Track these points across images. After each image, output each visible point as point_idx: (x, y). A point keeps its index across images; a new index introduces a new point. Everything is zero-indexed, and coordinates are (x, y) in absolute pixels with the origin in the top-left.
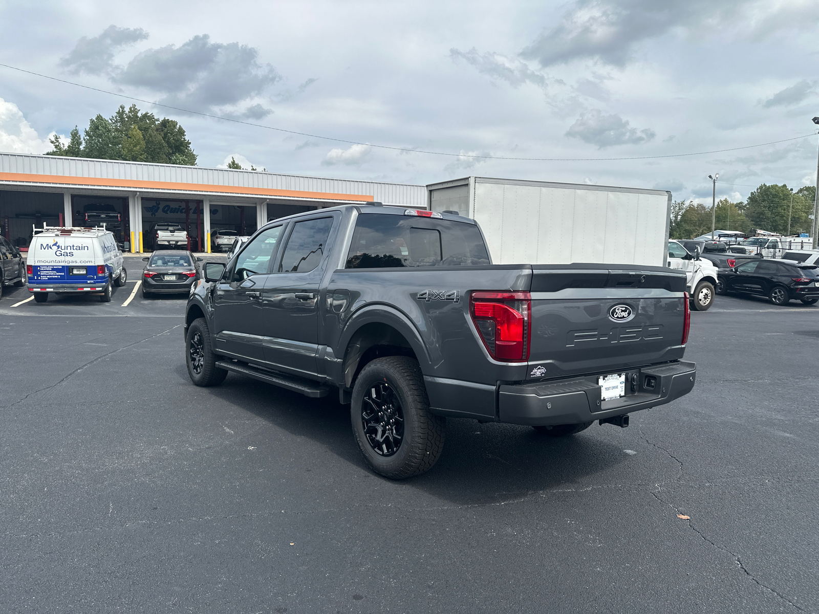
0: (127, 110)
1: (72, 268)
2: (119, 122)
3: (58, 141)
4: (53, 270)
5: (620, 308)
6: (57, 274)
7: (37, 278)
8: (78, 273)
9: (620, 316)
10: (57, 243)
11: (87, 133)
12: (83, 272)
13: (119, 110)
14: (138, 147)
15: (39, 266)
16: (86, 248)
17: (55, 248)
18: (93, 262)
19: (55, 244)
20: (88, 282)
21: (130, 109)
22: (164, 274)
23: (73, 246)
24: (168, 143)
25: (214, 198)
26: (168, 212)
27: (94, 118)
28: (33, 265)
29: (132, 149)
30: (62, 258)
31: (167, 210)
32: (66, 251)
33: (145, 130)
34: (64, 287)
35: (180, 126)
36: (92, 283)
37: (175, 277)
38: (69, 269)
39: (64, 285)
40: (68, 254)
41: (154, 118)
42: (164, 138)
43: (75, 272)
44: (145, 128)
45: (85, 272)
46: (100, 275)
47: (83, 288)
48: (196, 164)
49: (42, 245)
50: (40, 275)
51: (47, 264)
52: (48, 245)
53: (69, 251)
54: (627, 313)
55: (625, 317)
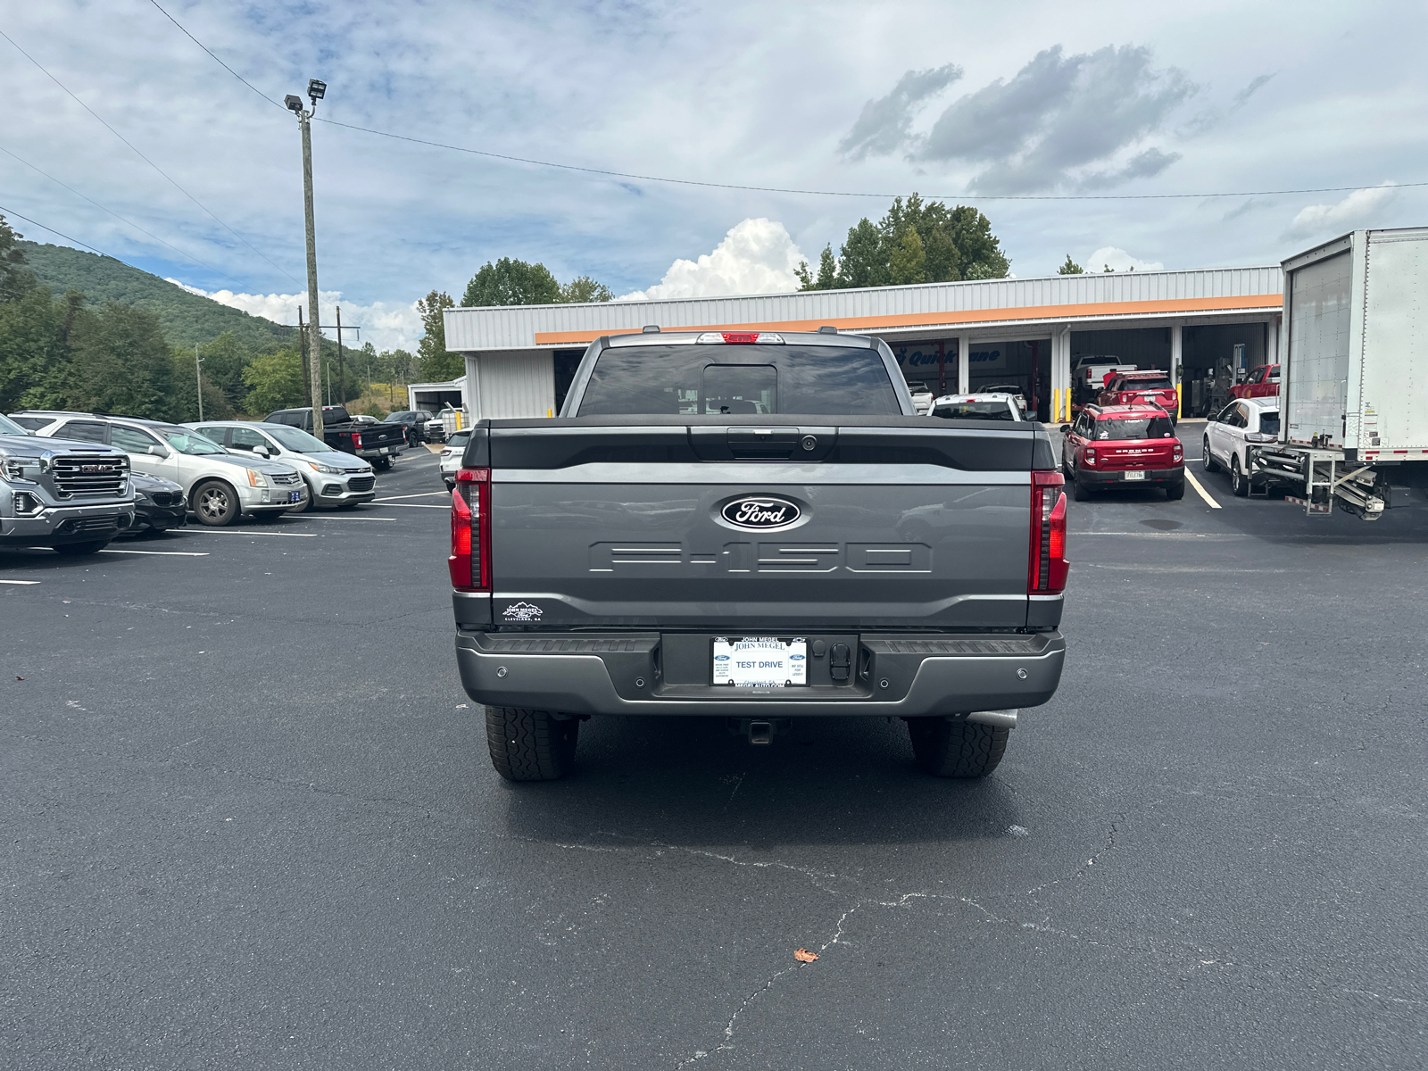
0: (904, 204)
2: (893, 225)
3: (804, 270)
5: (757, 504)
9: (755, 520)
11: (845, 252)
13: (894, 207)
14: (914, 263)
21: (909, 201)
24: (961, 248)
25: (984, 331)
26: (919, 363)
27: (856, 227)
29: (905, 266)
31: (917, 360)
33: (925, 232)
35: (981, 215)
41: (944, 210)
42: (955, 241)
44: (928, 228)
48: (1008, 275)
54: (779, 515)
55: (776, 523)
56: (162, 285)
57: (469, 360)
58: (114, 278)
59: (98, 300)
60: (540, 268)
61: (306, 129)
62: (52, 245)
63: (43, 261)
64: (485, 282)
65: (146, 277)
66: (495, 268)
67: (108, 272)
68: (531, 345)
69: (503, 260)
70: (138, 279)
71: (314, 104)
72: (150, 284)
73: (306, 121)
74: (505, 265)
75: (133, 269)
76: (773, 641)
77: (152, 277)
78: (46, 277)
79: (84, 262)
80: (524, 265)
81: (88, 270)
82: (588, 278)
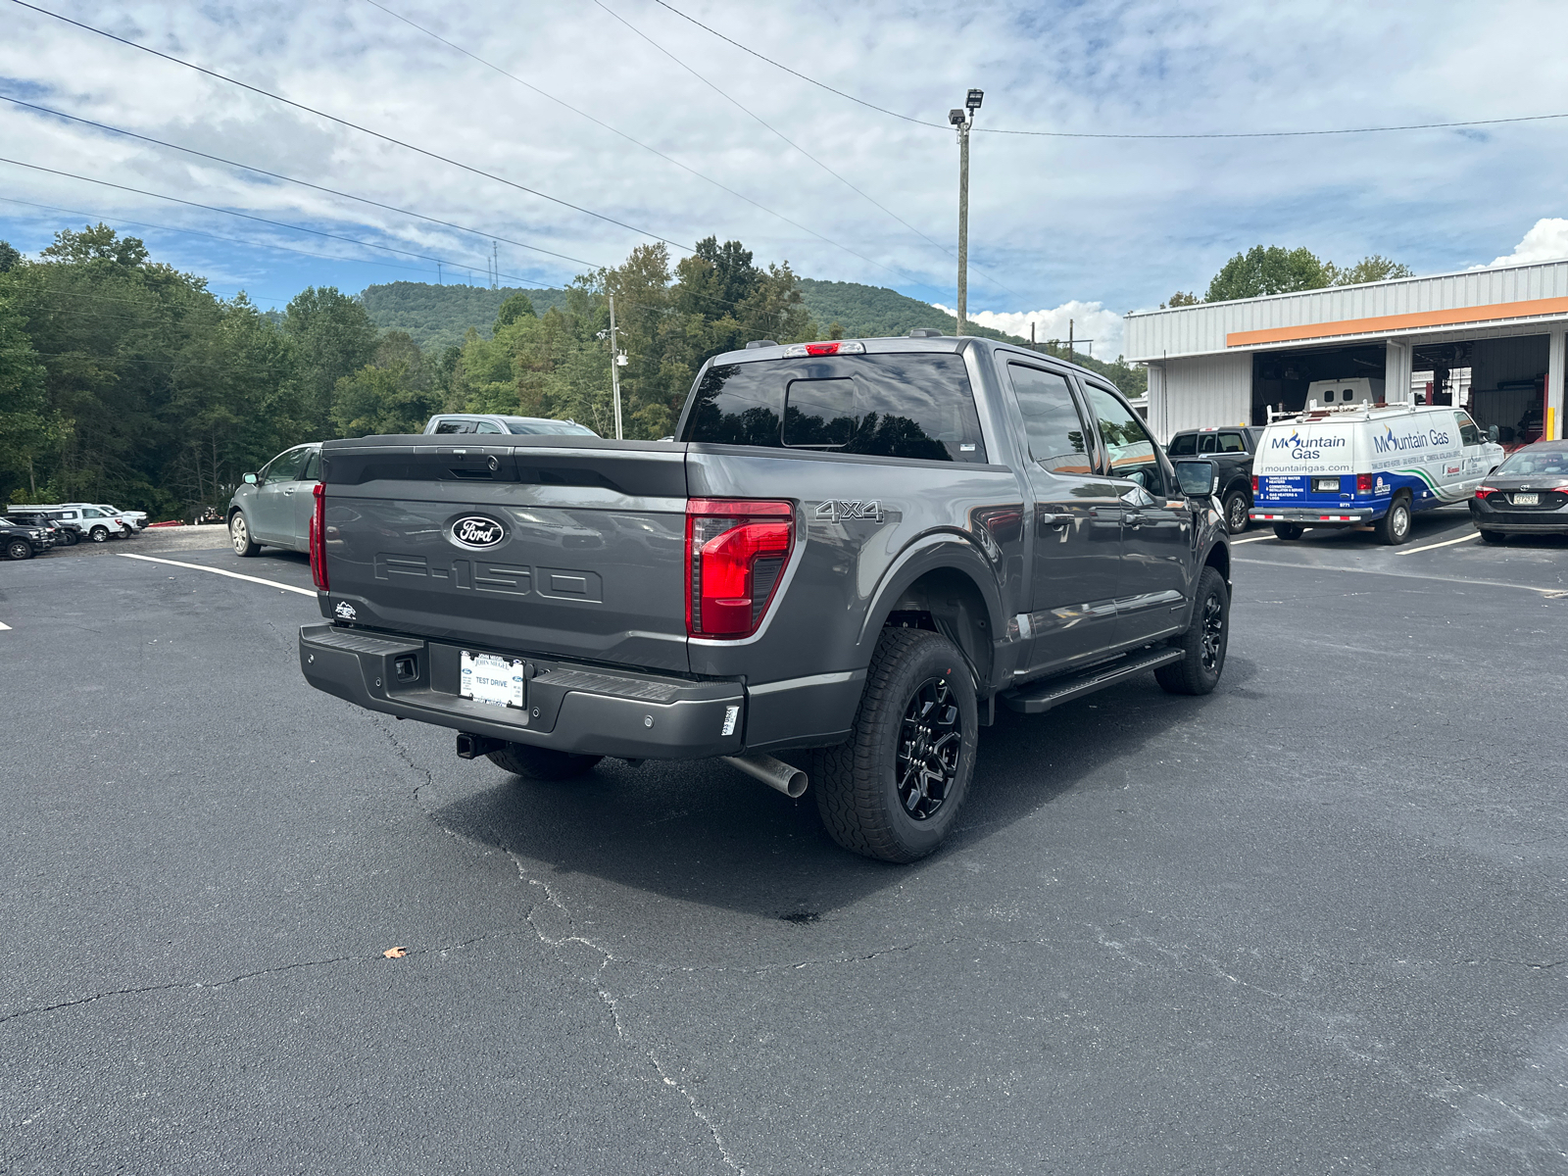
1: (1317, 480)
4: (1288, 482)
5: (474, 523)
6: (1293, 490)
7: (1265, 497)
8: (1326, 488)
9: (473, 539)
10: (1297, 435)
12: (1334, 487)
15: (1268, 477)
16: (1341, 442)
17: (1294, 443)
18: (1350, 469)
19: (1293, 439)
20: (1341, 505)
22: (1512, 493)
23: (1321, 440)
28: (1260, 475)
30: (1301, 462)
32: (1309, 449)
34: (1299, 514)
36: (1347, 508)
37: (1537, 498)
38: (1309, 482)
39: (1302, 510)
40: (1312, 455)
43: (1322, 487)
45: (1337, 487)
46: (1363, 492)
47: (1327, 516)
49: (1275, 440)
50: (1269, 493)
51: (1279, 473)
52: (1283, 440)
53: (1312, 449)
54: (489, 534)
55: (487, 542)
56: (930, 311)
57: (1152, 370)
58: (891, 309)
59: (875, 331)
60: (1303, 253)
61: (965, 142)
62: (843, 283)
63: (835, 299)
64: (1232, 277)
65: (917, 305)
66: (1245, 260)
67: (886, 303)
68: (1221, 348)
69: (1255, 248)
70: (910, 307)
71: (971, 115)
72: (920, 312)
73: (965, 133)
74: (1257, 255)
75: (907, 298)
76: (499, 660)
77: (922, 305)
78: (836, 313)
79: (867, 296)
80: (1281, 252)
81: (870, 303)
82: (1379, 258)
